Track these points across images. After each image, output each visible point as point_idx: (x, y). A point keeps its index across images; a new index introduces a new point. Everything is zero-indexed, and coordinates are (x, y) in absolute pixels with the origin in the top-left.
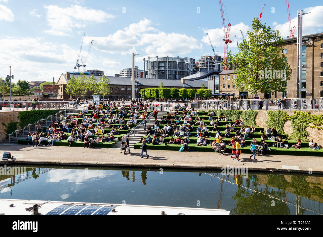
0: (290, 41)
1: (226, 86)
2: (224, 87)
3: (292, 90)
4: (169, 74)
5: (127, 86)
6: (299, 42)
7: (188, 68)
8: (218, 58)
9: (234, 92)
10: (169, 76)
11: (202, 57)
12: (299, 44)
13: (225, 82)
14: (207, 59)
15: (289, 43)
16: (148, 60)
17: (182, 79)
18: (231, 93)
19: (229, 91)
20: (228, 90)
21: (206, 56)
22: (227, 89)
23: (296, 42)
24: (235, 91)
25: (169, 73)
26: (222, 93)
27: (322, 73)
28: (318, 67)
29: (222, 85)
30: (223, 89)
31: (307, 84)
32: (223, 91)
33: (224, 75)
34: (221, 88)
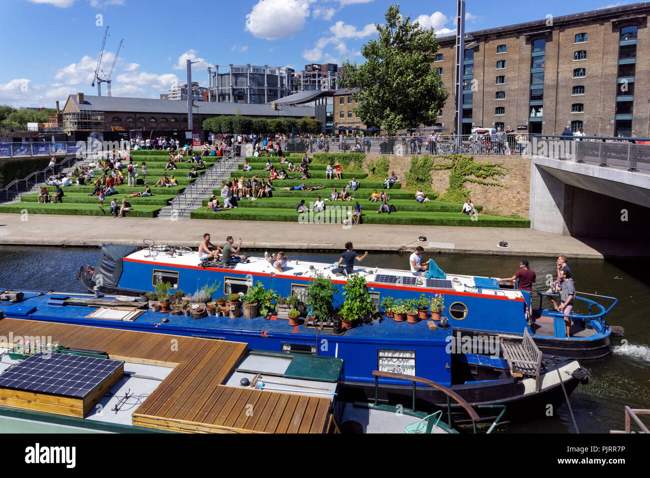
0: (448, 41)
1: (346, 115)
2: (342, 116)
3: (450, 121)
4: (250, 95)
5: (181, 116)
6: (459, 43)
7: (282, 85)
8: (332, 68)
9: (358, 125)
10: (251, 98)
11: (306, 66)
12: (458, 47)
13: (344, 107)
14: (314, 69)
15: (446, 44)
16: (216, 70)
17: (273, 103)
18: (354, 126)
19: (350, 122)
20: (348, 121)
21: (313, 65)
22: (346, 119)
23: (455, 43)
25: (252, 93)
26: (339, 126)
27: (497, 93)
28: (492, 85)
29: (339, 114)
30: (340, 120)
31: (475, 112)
32: (340, 123)
33: (342, 97)
34: (337, 119)
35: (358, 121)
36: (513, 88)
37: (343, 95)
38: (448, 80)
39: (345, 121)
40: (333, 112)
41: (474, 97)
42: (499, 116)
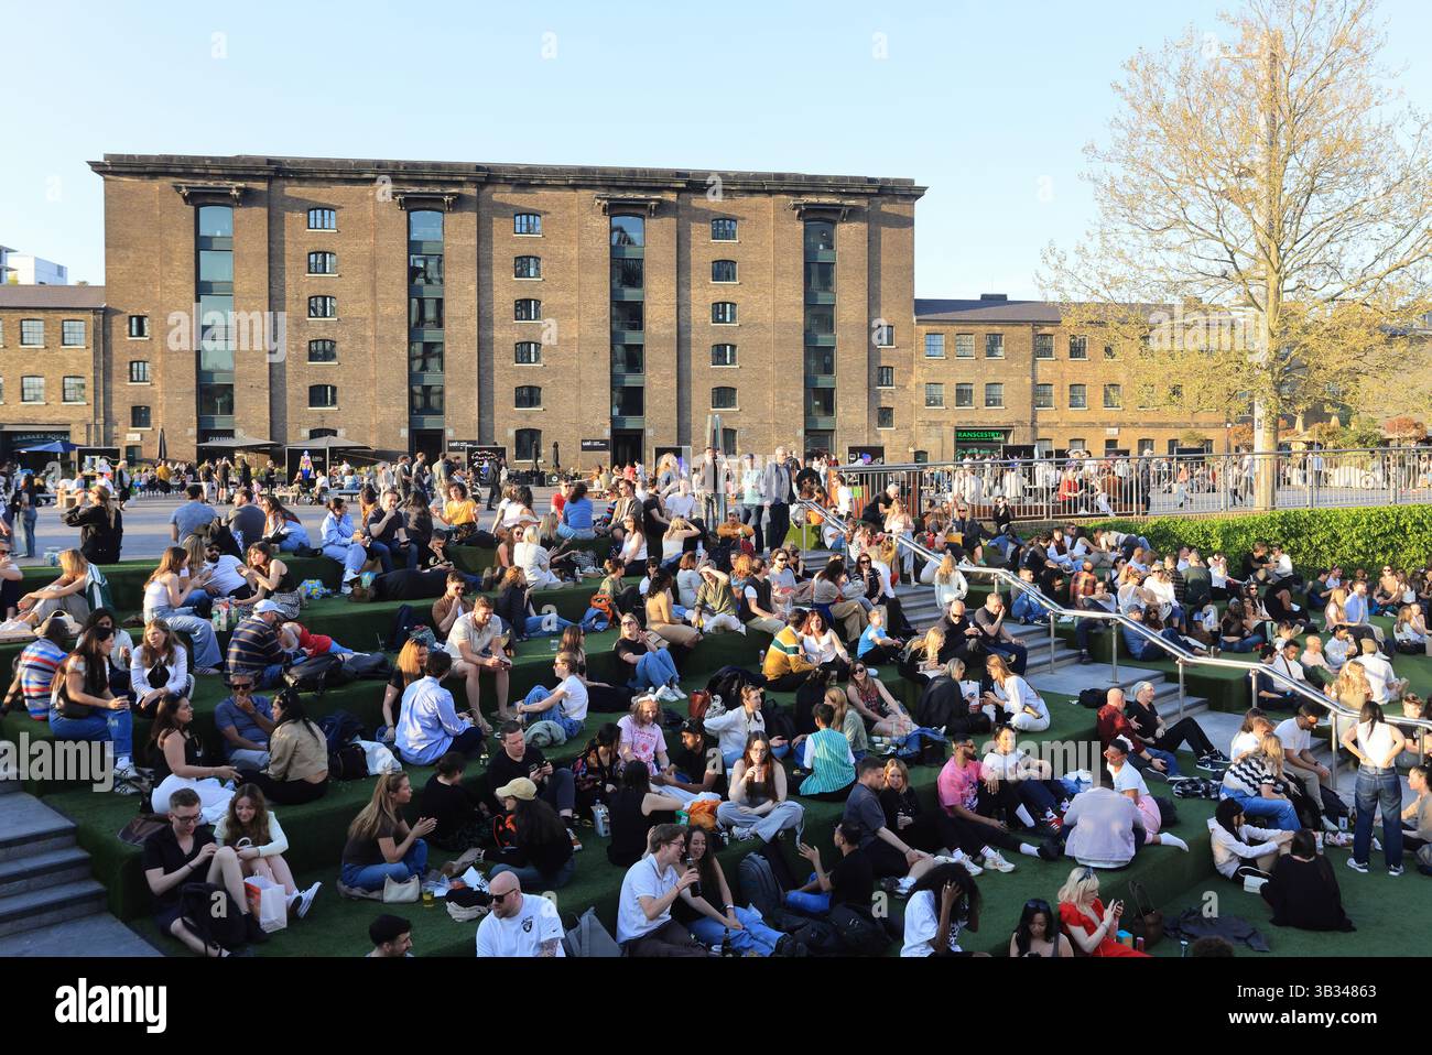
27: (518, 347)
28: (502, 324)
31: (453, 397)
38: (359, 291)
41: (447, 351)
42: (321, 414)
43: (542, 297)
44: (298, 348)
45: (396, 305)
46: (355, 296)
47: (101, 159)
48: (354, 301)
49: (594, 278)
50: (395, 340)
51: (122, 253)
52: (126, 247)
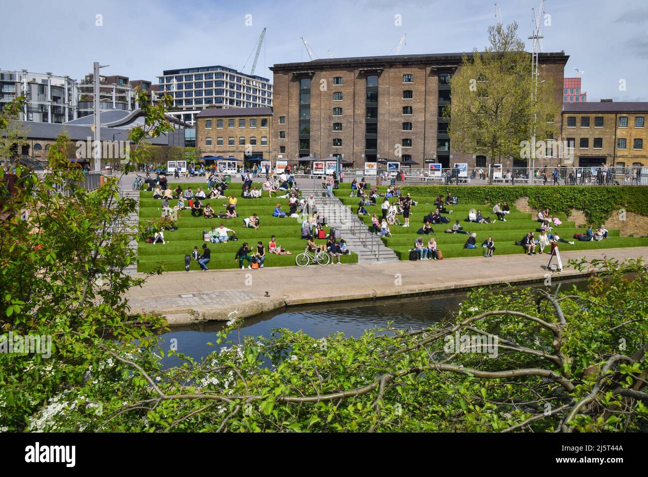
0: (349, 64)
1: (214, 142)
2: (209, 143)
3: (351, 153)
9: (231, 154)
13: (211, 132)
15: (346, 67)
18: (226, 156)
19: (221, 151)
20: (217, 149)
22: (214, 147)
24: (233, 152)
26: (204, 155)
27: (404, 124)
28: (398, 116)
29: (204, 140)
30: (205, 147)
31: (380, 143)
32: (204, 152)
33: (208, 119)
34: (202, 145)
35: (231, 150)
36: (420, 120)
37: (210, 117)
38: (349, 106)
39: (213, 150)
40: (196, 138)
41: (378, 126)
42: (336, 148)
43: (413, 105)
44: (330, 126)
45: (361, 110)
46: (348, 108)
47: (273, 66)
48: (348, 109)
49: (432, 98)
50: (361, 122)
51: (278, 96)
52: (279, 94)
